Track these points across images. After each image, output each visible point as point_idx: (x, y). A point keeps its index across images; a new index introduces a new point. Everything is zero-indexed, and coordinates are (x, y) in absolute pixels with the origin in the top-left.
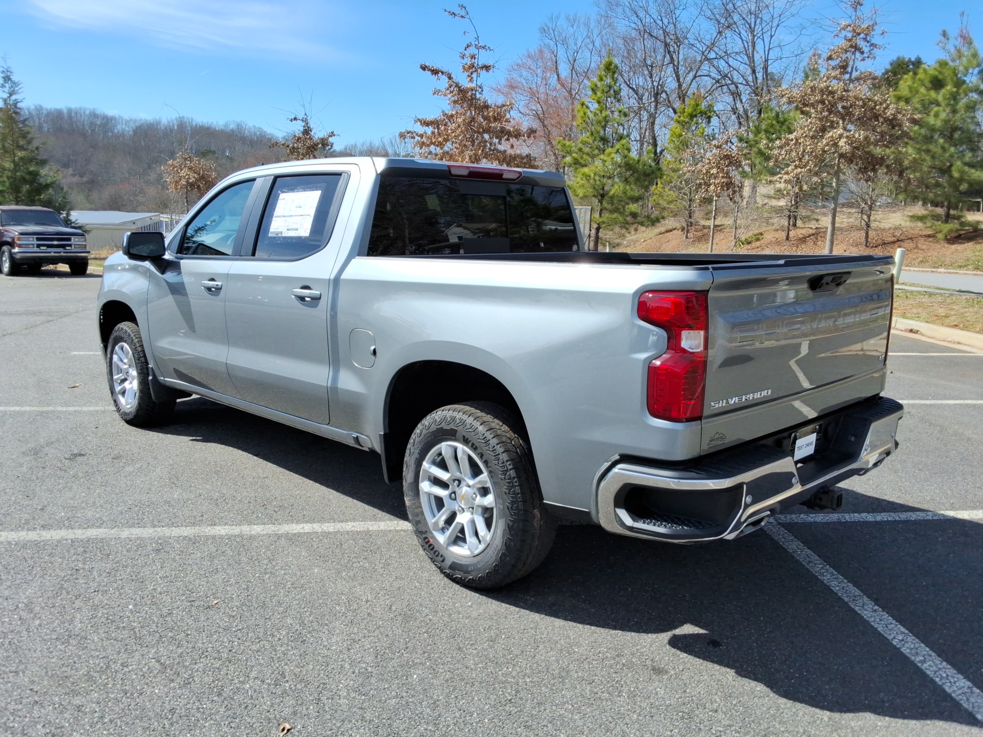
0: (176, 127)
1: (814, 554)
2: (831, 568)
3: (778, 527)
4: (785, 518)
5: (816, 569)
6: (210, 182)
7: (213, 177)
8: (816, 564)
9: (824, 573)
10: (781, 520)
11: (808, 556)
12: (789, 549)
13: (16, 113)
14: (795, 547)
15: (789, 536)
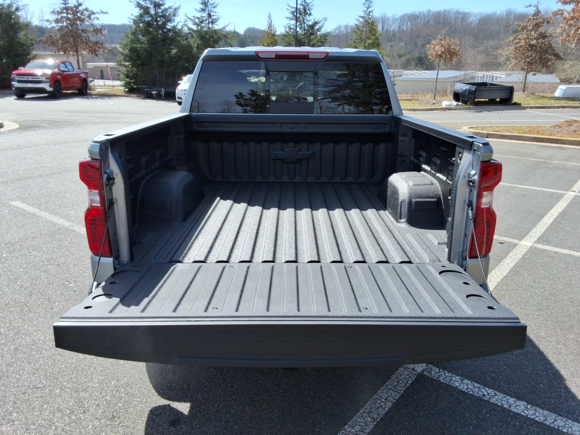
0: (504, 16)
1: (387, 409)
2: (373, 426)
3: (412, 376)
4: (437, 373)
5: (359, 420)
6: (454, 53)
7: (457, 50)
8: (369, 416)
9: (359, 426)
10: (430, 372)
11: (379, 408)
12: (377, 395)
13: (369, 18)
14: (387, 396)
15: (403, 387)
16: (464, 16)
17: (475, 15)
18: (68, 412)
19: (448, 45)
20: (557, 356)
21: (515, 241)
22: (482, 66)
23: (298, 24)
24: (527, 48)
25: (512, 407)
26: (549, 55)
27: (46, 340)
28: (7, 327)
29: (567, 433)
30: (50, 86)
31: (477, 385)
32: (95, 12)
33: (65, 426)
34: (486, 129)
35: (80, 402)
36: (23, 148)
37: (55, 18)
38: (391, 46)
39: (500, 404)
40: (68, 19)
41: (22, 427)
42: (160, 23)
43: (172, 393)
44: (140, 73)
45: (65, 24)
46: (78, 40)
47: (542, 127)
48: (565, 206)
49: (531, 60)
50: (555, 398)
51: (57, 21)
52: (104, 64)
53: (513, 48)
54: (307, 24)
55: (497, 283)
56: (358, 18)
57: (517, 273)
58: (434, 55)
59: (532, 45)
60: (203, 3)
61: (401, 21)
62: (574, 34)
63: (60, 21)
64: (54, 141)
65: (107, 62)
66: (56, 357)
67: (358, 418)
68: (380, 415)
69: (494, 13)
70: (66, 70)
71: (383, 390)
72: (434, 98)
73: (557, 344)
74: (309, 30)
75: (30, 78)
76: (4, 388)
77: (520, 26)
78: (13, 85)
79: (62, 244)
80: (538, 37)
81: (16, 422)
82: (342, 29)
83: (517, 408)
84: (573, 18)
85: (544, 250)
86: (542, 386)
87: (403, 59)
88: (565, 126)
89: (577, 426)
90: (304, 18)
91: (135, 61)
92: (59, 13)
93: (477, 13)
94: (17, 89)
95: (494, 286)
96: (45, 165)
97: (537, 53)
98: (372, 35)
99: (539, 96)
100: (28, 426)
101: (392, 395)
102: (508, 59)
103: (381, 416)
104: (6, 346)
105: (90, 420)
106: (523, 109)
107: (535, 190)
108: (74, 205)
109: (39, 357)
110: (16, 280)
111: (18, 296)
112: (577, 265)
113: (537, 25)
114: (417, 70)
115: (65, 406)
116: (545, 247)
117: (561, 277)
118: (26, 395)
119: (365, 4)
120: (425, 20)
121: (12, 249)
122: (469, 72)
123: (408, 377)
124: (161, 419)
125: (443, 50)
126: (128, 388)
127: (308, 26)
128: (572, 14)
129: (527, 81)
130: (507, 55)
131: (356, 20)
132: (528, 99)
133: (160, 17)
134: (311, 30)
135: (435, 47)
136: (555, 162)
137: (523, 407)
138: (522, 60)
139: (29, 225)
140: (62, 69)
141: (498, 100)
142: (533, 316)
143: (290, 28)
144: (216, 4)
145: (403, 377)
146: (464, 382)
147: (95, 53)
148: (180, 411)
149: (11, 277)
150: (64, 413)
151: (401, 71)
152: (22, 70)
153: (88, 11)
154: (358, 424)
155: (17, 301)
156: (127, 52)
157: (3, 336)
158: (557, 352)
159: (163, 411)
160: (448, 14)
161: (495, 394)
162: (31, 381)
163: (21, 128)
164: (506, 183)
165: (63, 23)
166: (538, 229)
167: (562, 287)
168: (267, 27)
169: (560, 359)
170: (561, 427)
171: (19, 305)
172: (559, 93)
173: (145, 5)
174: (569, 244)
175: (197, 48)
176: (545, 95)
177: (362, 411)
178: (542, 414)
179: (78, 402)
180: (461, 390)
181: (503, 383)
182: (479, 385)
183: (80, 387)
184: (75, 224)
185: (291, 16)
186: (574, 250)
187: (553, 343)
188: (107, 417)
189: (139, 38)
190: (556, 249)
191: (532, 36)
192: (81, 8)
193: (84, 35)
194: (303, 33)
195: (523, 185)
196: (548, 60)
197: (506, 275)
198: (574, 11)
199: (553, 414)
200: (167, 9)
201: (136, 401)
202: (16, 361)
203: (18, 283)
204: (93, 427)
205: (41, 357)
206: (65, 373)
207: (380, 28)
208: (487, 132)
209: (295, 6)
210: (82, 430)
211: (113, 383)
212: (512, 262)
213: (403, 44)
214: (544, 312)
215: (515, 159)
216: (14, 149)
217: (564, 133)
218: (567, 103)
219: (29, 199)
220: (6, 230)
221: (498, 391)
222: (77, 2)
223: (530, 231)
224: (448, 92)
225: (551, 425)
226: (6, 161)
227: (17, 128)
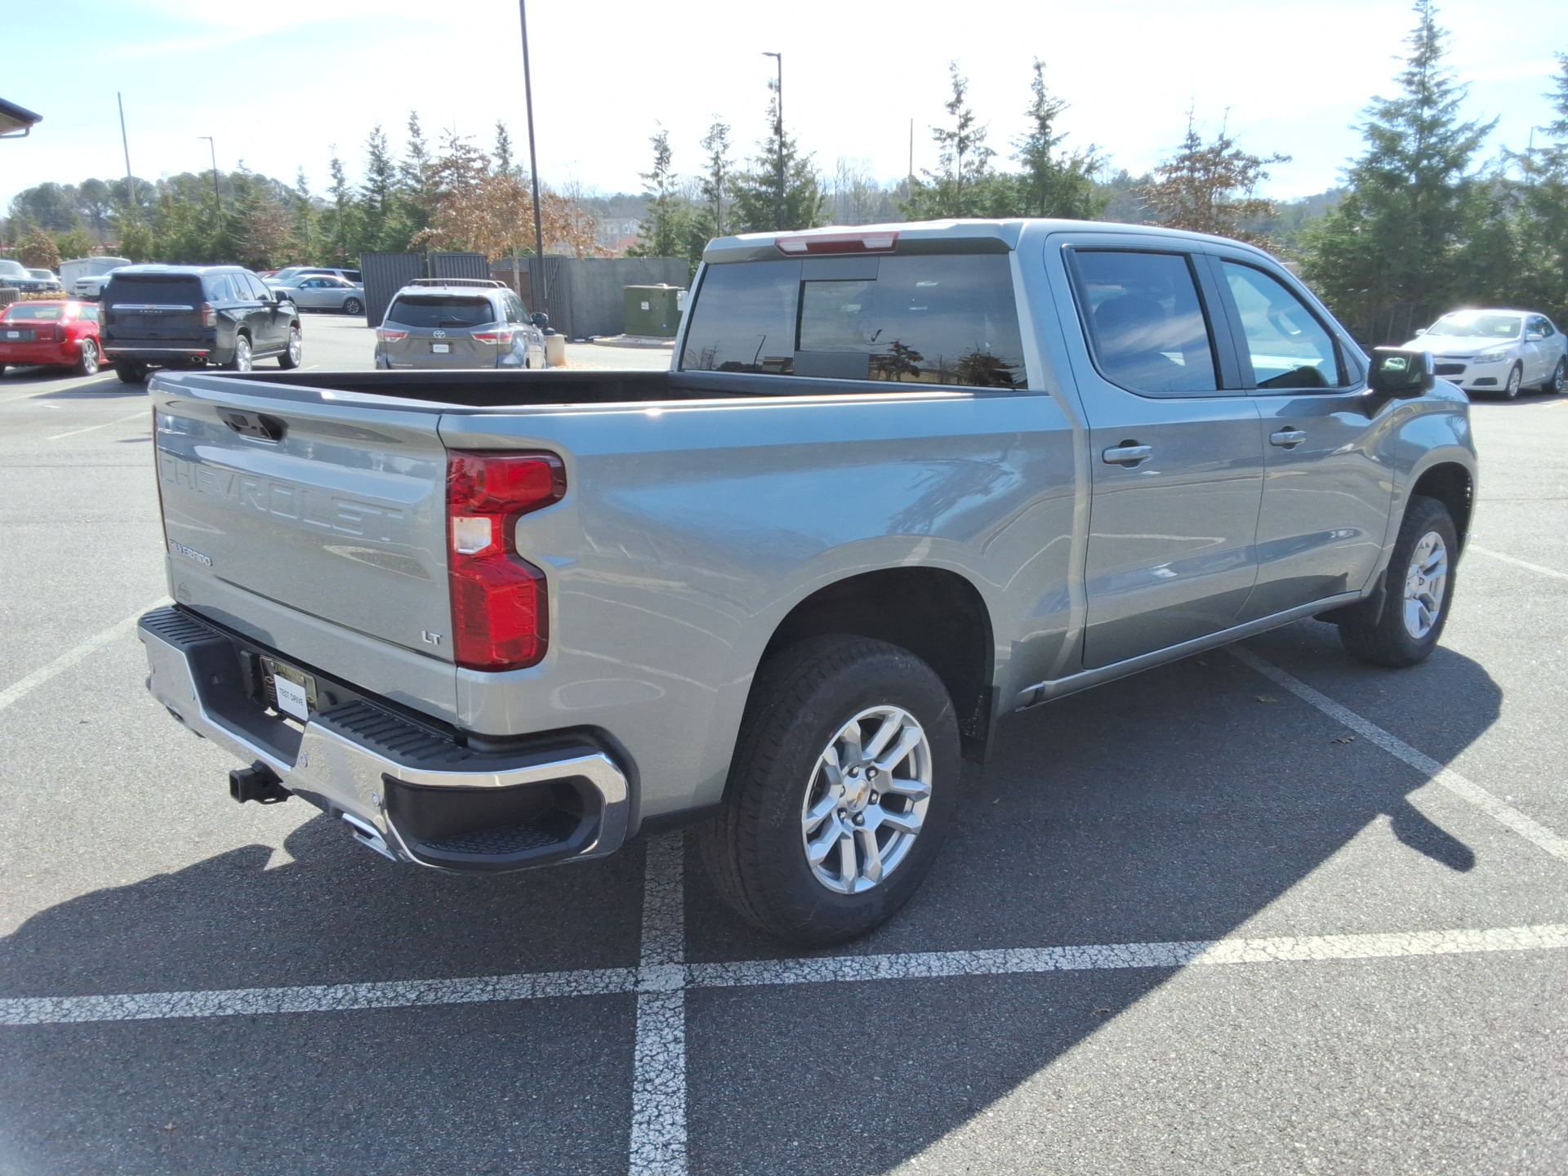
32: (1260, 160)
92: (1173, 170)
133: (1431, 156)
153: (1242, 159)
156: (1314, 256)
173: (1392, 129)
192: (1226, 153)
200: (1456, 132)
222: (1222, 137)
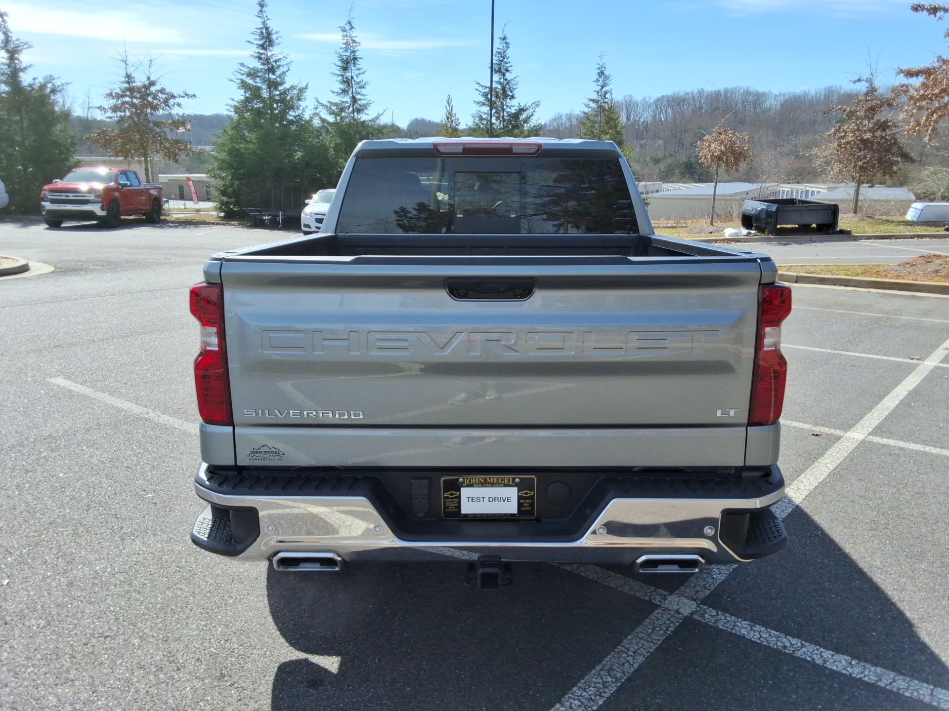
1: (636, 666)
2: (615, 688)
3: (674, 621)
4: (713, 616)
5: (594, 680)
6: (741, 153)
7: (745, 148)
8: (610, 675)
9: (594, 687)
10: (703, 616)
11: (624, 664)
12: (622, 647)
13: (605, 102)
14: (636, 648)
15: (661, 635)
16: (758, 98)
17: (776, 96)
18: (154, 669)
19: (731, 141)
20: (900, 594)
21: (838, 432)
22: (789, 175)
23: (493, 111)
24: (858, 145)
25: (828, 663)
26: (893, 155)
27: (115, 572)
28: (54, 555)
29: (911, 698)
30: (102, 209)
31: (775, 633)
32: (176, 95)
33: (150, 687)
34: (795, 269)
35: (171, 656)
36: (61, 301)
37: (112, 104)
38: (642, 146)
39: (809, 659)
40: (133, 105)
41: (86, 689)
42: (277, 111)
43: (310, 643)
44: (244, 189)
45: (128, 114)
46: (147, 138)
47: (884, 266)
48: (919, 381)
49: (864, 163)
50: (894, 651)
51: (115, 109)
52: (185, 176)
53: (836, 145)
54: (508, 112)
55: (808, 492)
56: (587, 102)
57: (840, 478)
58: (709, 157)
59: (865, 140)
60: (344, 82)
61: (656, 107)
62: (926, 122)
63: (120, 108)
64: (111, 290)
65: (190, 174)
66: (131, 595)
67: (593, 678)
68: (626, 673)
69: (805, 92)
70: (129, 183)
71: (631, 639)
72: (712, 224)
73: (900, 576)
74: (511, 121)
75: (71, 196)
76: (55, 637)
77: (844, 111)
78: (44, 206)
79: (132, 437)
80: (874, 127)
81: (76, 682)
82: (563, 121)
83: (836, 663)
84: (923, 98)
85: (884, 446)
86: (874, 634)
87: (662, 166)
88: (920, 264)
89: (927, 688)
90: (502, 103)
91: (237, 169)
92: (118, 96)
93: (778, 93)
94: (50, 212)
95: (804, 497)
96: (98, 325)
97: (874, 153)
98: (611, 128)
99: (880, 219)
100: (95, 687)
101: (645, 647)
102: (828, 163)
103: (628, 675)
104: (54, 579)
105: (188, 680)
106: (855, 240)
107: (872, 358)
108: (147, 383)
109: (106, 595)
110: (63, 490)
111: (68, 511)
112: (934, 466)
113: (872, 110)
114: (685, 183)
115: (149, 661)
116: (885, 441)
117: (909, 483)
118: (89, 645)
119: (598, 80)
120: (695, 105)
121: (54, 445)
122: (767, 185)
123: (669, 622)
124: (294, 679)
125: (723, 148)
126: (243, 637)
127: (509, 115)
128: (922, 92)
129: (860, 198)
130: (826, 157)
131: (584, 105)
132: (862, 224)
133: (277, 102)
134: (514, 121)
135: (710, 145)
136: (903, 317)
137: (844, 663)
138: (851, 164)
139: (79, 411)
140: (121, 182)
141: (814, 226)
142: (863, 538)
143: (481, 119)
144: (363, 83)
145: (661, 622)
146: (754, 628)
147: (174, 158)
148: (322, 667)
149: (56, 484)
150: (148, 670)
151: (657, 184)
152: (59, 183)
153: (165, 93)
154: (593, 686)
155: (67, 518)
156: (223, 156)
157: (49, 566)
158: (900, 588)
159: (296, 668)
160: (732, 95)
161: (802, 645)
162: (96, 627)
163: (56, 272)
164: (825, 348)
165: (124, 111)
166: (875, 415)
167: (909, 497)
168: (445, 117)
169: (904, 598)
170: (902, 690)
171: (71, 524)
172: (913, 214)
173: (254, 84)
174: (922, 436)
175: (335, 149)
176: (890, 218)
177: (598, 668)
178: (874, 672)
179: (168, 656)
180: (750, 640)
181: (815, 630)
182: (778, 633)
183: (169, 635)
184: (150, 410)
185: (482, 99)
186: (930, 446)
187: (893, 576)
188: (212, 675)
189: (245, 135)
190: (901, 444)
191: (865, 126)
192: (153, 89)
193: (158, 130)
194: (502, 126)
195: (852, 351)
196: (892, 164)
197: (823, 481)
198: (924, 85)
199: (890, 672)
200: (288, 90)
201: (256, 654)
202: (71, 600)
203: (67, 493)
204: (192, 689)
205: (109, 595)
206: (147, 617)
207: (623, 119)
208: (795, 274)
209: (489, 85)
210: (177, 694)
211: (219, 629)
212: (831, 462)
213: (660, 142)
214: (881, 532)
215: (840, 313)
216: (48, 302)
217: (919, 275)
218: (925, 230)
219: (76, 374)
220: (43, 418)
221: (806, 642)
222: (149, 78)
223: (861, 418)
224: (734, 215)
225: (888, 688)
226: (38, 319)
227: (52, 272)
